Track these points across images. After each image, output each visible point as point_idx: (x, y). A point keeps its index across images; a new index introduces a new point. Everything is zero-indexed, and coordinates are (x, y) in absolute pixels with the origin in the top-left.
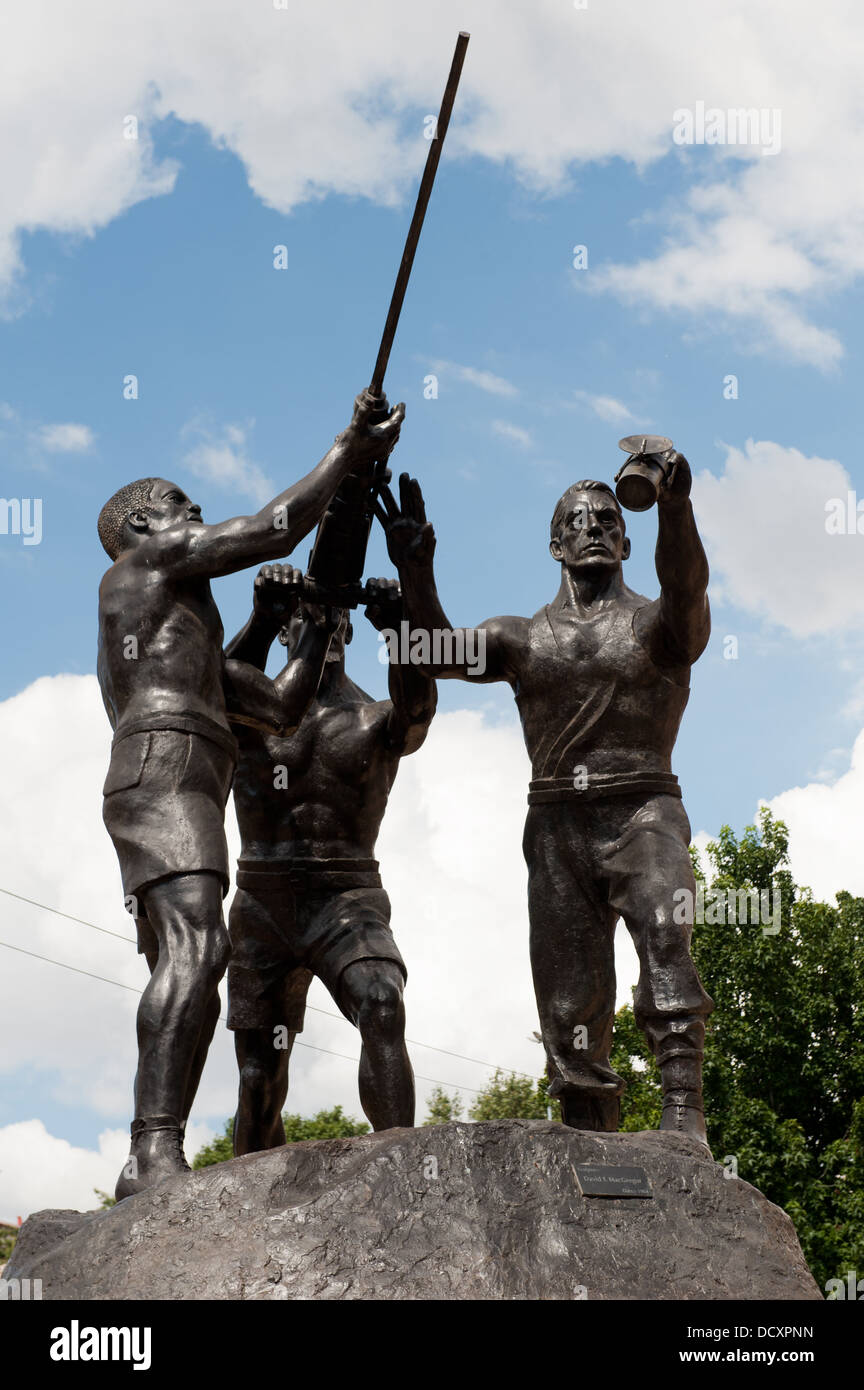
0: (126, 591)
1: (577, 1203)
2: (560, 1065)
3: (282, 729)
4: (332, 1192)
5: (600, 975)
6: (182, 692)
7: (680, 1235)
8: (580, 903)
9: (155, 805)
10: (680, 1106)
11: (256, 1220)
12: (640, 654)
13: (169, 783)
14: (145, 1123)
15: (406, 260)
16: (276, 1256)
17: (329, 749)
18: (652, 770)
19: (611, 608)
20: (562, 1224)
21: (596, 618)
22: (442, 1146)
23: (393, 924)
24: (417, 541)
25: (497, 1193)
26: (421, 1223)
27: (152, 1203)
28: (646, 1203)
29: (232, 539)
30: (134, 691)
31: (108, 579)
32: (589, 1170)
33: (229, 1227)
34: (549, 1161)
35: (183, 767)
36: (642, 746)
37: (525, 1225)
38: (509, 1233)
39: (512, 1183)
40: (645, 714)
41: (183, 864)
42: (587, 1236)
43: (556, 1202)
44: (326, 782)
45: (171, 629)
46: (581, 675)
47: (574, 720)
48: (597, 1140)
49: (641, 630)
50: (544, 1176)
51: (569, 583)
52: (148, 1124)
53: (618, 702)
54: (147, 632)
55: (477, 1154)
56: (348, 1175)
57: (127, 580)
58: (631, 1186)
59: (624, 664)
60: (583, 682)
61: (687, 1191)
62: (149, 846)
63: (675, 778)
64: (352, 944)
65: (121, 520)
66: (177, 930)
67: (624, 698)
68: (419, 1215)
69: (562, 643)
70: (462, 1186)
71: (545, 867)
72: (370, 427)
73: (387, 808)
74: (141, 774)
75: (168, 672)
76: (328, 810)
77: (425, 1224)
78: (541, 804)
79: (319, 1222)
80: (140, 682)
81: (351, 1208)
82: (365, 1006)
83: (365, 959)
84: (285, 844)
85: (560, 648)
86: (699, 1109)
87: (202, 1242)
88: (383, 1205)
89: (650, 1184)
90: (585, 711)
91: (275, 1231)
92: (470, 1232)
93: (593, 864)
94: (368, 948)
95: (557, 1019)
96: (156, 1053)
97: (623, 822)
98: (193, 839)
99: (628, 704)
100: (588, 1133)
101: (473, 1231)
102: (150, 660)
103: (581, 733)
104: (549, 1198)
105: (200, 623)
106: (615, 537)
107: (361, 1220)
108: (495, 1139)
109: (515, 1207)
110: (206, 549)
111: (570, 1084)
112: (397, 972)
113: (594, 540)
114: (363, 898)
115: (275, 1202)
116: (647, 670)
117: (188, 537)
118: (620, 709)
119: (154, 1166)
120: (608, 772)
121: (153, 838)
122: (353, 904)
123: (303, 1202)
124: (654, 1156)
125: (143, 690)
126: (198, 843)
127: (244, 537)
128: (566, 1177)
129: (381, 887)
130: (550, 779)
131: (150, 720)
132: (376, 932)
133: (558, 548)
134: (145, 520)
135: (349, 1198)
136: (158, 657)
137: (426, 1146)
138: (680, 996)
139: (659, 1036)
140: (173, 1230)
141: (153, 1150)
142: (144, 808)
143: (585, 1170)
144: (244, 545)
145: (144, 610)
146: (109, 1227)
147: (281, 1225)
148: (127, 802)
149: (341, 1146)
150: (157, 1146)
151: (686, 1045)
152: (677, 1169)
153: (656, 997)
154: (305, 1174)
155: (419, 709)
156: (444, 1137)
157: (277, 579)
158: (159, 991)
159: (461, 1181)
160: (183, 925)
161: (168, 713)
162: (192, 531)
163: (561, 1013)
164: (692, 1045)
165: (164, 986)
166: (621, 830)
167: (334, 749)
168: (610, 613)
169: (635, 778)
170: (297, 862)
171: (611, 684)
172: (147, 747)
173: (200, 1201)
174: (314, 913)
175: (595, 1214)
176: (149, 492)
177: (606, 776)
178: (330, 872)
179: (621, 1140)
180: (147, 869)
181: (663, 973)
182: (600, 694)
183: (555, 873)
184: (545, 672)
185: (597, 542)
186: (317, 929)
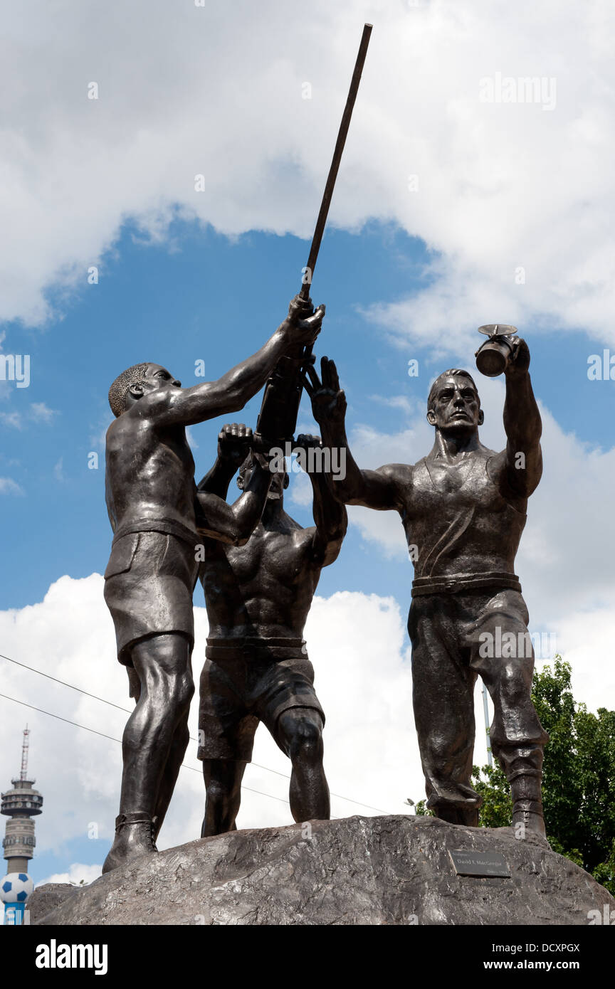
0: (125, 434)
1: (452, 880)
2: (435, 785)
3: (237, 540)
4: (263, 869)
5: (464, 719)
6: (163, 505)
7: (533, 908)
8: (450, 666)
9: (141, 584)
10: (526, 812)
11: (204, 890)
12: (492, 488)
13: (151, 569)
14: (126, 818)
15: (326, 198)
16: (218, 919)
17: (272, 560)
18: (500, 571)
19: (470, 457)
20: (441, 896)
21: (460, 463)
22: (347, 833)
23: (315, 685)
24: (334, 404)
25: (390, 871)
26: (331, 894)
27: (123, 876)
28: (505, 882)
29: (201, 397)
30: (128, 505)
31: (113, 427)
32: (461, 855)
33: (183, 895)
34: (431, 847)
35: (161, 558)
36: (493, 553)
37: (413, 897)
38: (400, 903)
39: (402, 864)
40: (496, 531)
41: (160, 627)
42: (461, 906)
43: (436, 879)
44: (269, 583)
45: (156, 461)
46: (450, 503)
47: (444, 535)
48: (467, 832)
49: (492, 472)
50: (427, 858)
51: (441, 441)
52: (129, 819)
53: (476, 522)
54: (139, 462)
55: (375, 841)
56: (275, 857)
57: (126, 427)
58: (493, 868)
59: (481, 495)
60: (451, 508)
61: (537, 873)
62: (136, 614)
63: (517, 578)
64: (286, 698)
65: (124, 391)
66: (154, 674)
67: (481, 519)
68: (330, 887)
69: (436, 481)
70: (364, 865)
71: (424, 641)
72: (300, 320)
73: (312, 604)
74: (131, 563)
75: (153, 491)
76: (270, 603)
77: (334, 895)
78: (421, 596)
79: (253, 892)
80: (133, 498)
81: (277, 881)
82: (294, 740)
83: (295, 707)
84: (239, 627)
85: (434, 485)
86: (539, 814)
87: (161, 907)
88: (302, 879)
89: (509, 866)
90: (453, 528)
91: (218, 899)
92: (370, 901)
93: (459, 639)
94: (297, 700)
95: (432, 751)
96: (136, 764)
97: (480, 608)
98: (168, 609)
99: (483, 524)
100: (460, 827)
101: (372, 900)
102: (141, 482)
103: (450, 544)
104: (431, 875)
105: (177, 457)
106: (473, 408)
107: (285, 891)
108: (389, 829)
109: (405, 882)
110: (182, 404)
111: (442, 798)
112: (317, 716)
113: (459, 408)
114: (295, 666)
115: (219, 877)
116: (496, 499)
117: (169, 397)
118: (478, 527)
119: (131, 850)
120: (469, 572)
121: (139, 608)
122: (286, 670)
123: (240, 876)
124: (511, 845)
125: (134, 503)
126: (171, 612)
127: (210, 396)
128: (443, 862)
129: (307, 659)
130: (428, 577)
131: (139, 525)
132: (304, 689)
133: (433, 416)
134: (141, 390)
135: (276, 874)
136: (146, 480)
137: (336, 834)
138: (525, 730)
139: (509, 759)
140: (139, 898)
141: (131, 838)
142: (133, 587)
143: (458, 855)
144: (209, 401)
145: (138, 448)
146: (90, 895)
147: (222, 894)
148: (121, 582)
149: (271, 834)
150: (134, 835)
151: (530, 766)
152: (528, 855)
153: (507, 730)
154: (242, 855)
155: (334, 530)
156: (350, 827)
157: (234, 433)
158: (139, 719)
159: (363, 862)
160: (158, 671)
161: (152, 520)
162: (172, 393)
163: (436, 747)
164: (534, 766)
165: (143, 716)
166: (478, 613)
167: (275, 560)
168: (470, 460)
169: (488, 576)
170: (248, 639)
171: (470, 509)
172: (136, 543)
173: (160, 875)
174: (260, 675)
175: (466, 888)
176: (144, 372)
177: (468, 575)
178: (271, 647)
179: (485, 833)
180: (134, 630)
181: (512, 713)
182: (463, 516)
183: (431, 645)
184: (424, 501)
185: (461, 410)
186: (262, 686)
